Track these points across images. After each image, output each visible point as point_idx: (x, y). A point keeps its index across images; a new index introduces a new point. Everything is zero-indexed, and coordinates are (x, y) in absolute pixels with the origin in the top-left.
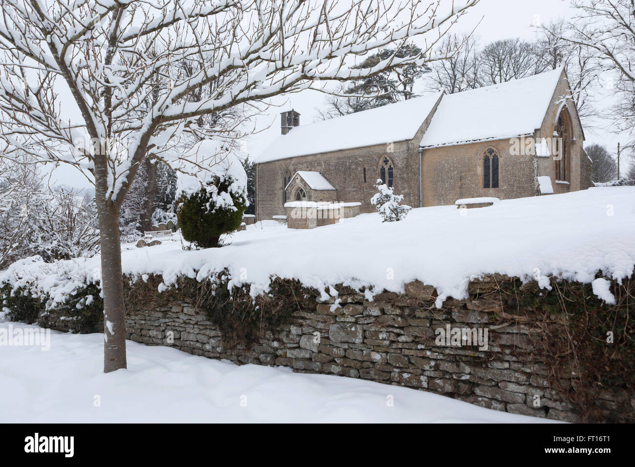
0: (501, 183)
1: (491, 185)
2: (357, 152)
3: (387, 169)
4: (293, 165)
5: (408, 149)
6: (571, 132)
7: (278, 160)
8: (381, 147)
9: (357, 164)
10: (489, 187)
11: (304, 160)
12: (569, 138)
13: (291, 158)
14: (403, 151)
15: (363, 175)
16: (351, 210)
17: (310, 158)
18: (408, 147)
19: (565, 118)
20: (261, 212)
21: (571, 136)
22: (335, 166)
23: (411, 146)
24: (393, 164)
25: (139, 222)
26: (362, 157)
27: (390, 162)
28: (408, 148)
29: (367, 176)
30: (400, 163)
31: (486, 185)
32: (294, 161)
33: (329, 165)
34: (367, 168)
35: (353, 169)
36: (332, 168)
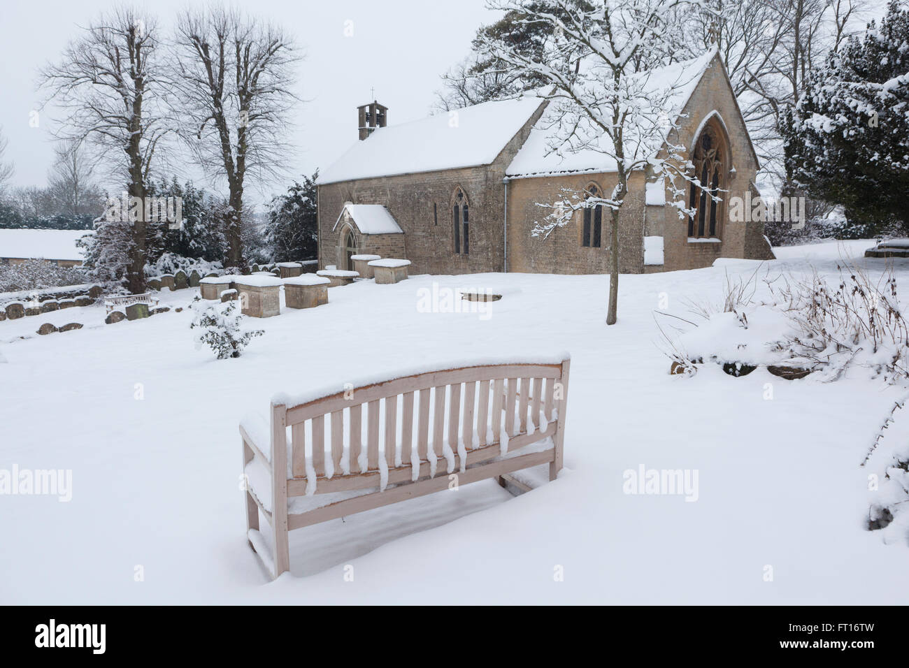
0: (603, 241)
1: (591, 243)
2: (427, 179)
3: (461, 207)
4: (356, 191)
5: (487, 179)
6: (728, 158)
7: (341, 183)
8: (454, 173)
9: (426, 197)
10: (588, 246)
11: (367, 185)
12: (725, 167)
13: (353, 181)
14: (480, 182)
15: (433, 214)
16: (393, 272)
17: (374, 182)
18: (487, 175)
19: (717, 136)
20: (324, 255)
21: (728, 165)
22: (403, 197)
23: (490, 175)
24: (469, 200)
25: (126, 276)
26: (433, 186)
27: (464, 197)
28: (487, 177)
29: (438, 217)
30: (477, 201)
31: (586, 243)
32: (357, 185)
33: (395, 195)
34: (438, 203)
35: (422, 204)
36: (399, 200)
